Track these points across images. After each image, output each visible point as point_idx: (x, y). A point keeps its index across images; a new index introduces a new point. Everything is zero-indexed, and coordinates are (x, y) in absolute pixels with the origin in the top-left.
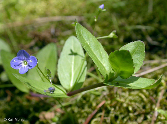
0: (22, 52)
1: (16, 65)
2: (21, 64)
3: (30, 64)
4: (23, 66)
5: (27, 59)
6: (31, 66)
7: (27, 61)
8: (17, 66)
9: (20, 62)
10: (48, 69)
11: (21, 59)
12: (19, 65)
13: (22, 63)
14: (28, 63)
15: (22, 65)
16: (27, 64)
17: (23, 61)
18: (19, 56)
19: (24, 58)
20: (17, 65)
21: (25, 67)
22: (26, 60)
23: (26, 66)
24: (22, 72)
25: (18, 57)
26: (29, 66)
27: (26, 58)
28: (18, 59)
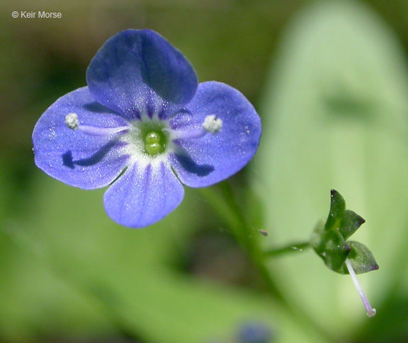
0: (136, 48)
1: (75, 158)
2: (114, 144)
3: (192, 152)
4: (130, 163)
5: (174, 107)
6: (200, 161)
7: (167, 122)
8: (84, 163)
9: (113, 131)
10: (333, 192)
11: (114, 111)
12: (99, 156)
13: (124, 139)
14: (177, 142)
15: (126, 157)
16: (170, 150)
17: (130, 127)
18: (100, 84)
19: (141, 96)
20: (84, 156)
21: (149, 168)
22: (162, 115)
23: (156, 162)
24: (128, 207)
25: (93, 88)
26: (186, 162)
27: (158, 102)
28: (93, 108)
